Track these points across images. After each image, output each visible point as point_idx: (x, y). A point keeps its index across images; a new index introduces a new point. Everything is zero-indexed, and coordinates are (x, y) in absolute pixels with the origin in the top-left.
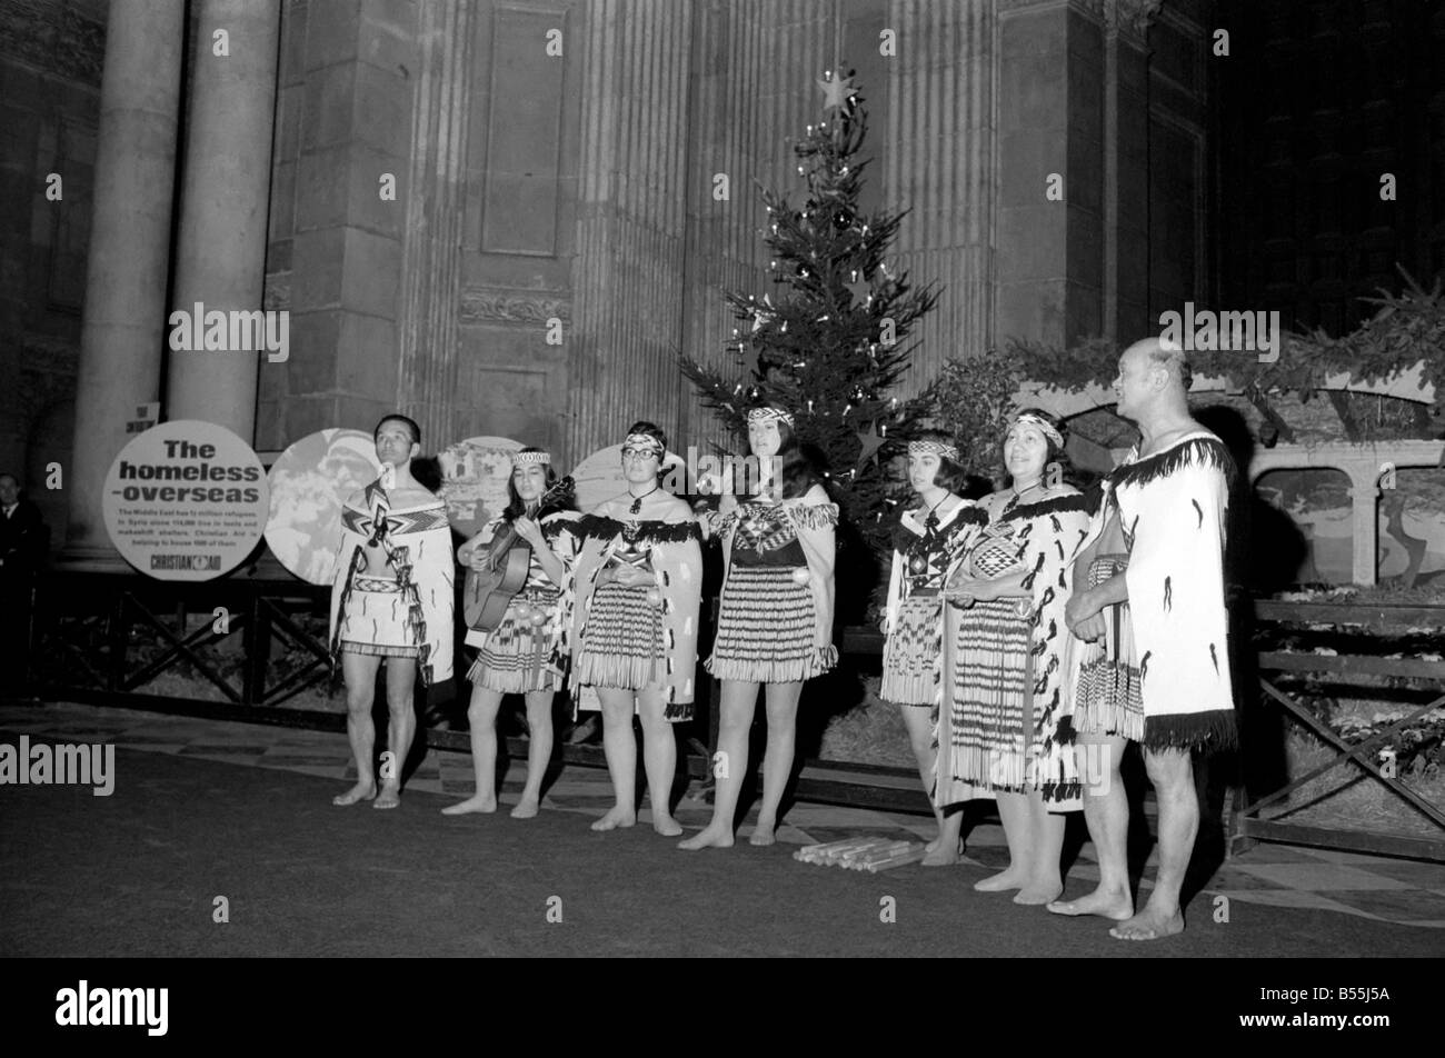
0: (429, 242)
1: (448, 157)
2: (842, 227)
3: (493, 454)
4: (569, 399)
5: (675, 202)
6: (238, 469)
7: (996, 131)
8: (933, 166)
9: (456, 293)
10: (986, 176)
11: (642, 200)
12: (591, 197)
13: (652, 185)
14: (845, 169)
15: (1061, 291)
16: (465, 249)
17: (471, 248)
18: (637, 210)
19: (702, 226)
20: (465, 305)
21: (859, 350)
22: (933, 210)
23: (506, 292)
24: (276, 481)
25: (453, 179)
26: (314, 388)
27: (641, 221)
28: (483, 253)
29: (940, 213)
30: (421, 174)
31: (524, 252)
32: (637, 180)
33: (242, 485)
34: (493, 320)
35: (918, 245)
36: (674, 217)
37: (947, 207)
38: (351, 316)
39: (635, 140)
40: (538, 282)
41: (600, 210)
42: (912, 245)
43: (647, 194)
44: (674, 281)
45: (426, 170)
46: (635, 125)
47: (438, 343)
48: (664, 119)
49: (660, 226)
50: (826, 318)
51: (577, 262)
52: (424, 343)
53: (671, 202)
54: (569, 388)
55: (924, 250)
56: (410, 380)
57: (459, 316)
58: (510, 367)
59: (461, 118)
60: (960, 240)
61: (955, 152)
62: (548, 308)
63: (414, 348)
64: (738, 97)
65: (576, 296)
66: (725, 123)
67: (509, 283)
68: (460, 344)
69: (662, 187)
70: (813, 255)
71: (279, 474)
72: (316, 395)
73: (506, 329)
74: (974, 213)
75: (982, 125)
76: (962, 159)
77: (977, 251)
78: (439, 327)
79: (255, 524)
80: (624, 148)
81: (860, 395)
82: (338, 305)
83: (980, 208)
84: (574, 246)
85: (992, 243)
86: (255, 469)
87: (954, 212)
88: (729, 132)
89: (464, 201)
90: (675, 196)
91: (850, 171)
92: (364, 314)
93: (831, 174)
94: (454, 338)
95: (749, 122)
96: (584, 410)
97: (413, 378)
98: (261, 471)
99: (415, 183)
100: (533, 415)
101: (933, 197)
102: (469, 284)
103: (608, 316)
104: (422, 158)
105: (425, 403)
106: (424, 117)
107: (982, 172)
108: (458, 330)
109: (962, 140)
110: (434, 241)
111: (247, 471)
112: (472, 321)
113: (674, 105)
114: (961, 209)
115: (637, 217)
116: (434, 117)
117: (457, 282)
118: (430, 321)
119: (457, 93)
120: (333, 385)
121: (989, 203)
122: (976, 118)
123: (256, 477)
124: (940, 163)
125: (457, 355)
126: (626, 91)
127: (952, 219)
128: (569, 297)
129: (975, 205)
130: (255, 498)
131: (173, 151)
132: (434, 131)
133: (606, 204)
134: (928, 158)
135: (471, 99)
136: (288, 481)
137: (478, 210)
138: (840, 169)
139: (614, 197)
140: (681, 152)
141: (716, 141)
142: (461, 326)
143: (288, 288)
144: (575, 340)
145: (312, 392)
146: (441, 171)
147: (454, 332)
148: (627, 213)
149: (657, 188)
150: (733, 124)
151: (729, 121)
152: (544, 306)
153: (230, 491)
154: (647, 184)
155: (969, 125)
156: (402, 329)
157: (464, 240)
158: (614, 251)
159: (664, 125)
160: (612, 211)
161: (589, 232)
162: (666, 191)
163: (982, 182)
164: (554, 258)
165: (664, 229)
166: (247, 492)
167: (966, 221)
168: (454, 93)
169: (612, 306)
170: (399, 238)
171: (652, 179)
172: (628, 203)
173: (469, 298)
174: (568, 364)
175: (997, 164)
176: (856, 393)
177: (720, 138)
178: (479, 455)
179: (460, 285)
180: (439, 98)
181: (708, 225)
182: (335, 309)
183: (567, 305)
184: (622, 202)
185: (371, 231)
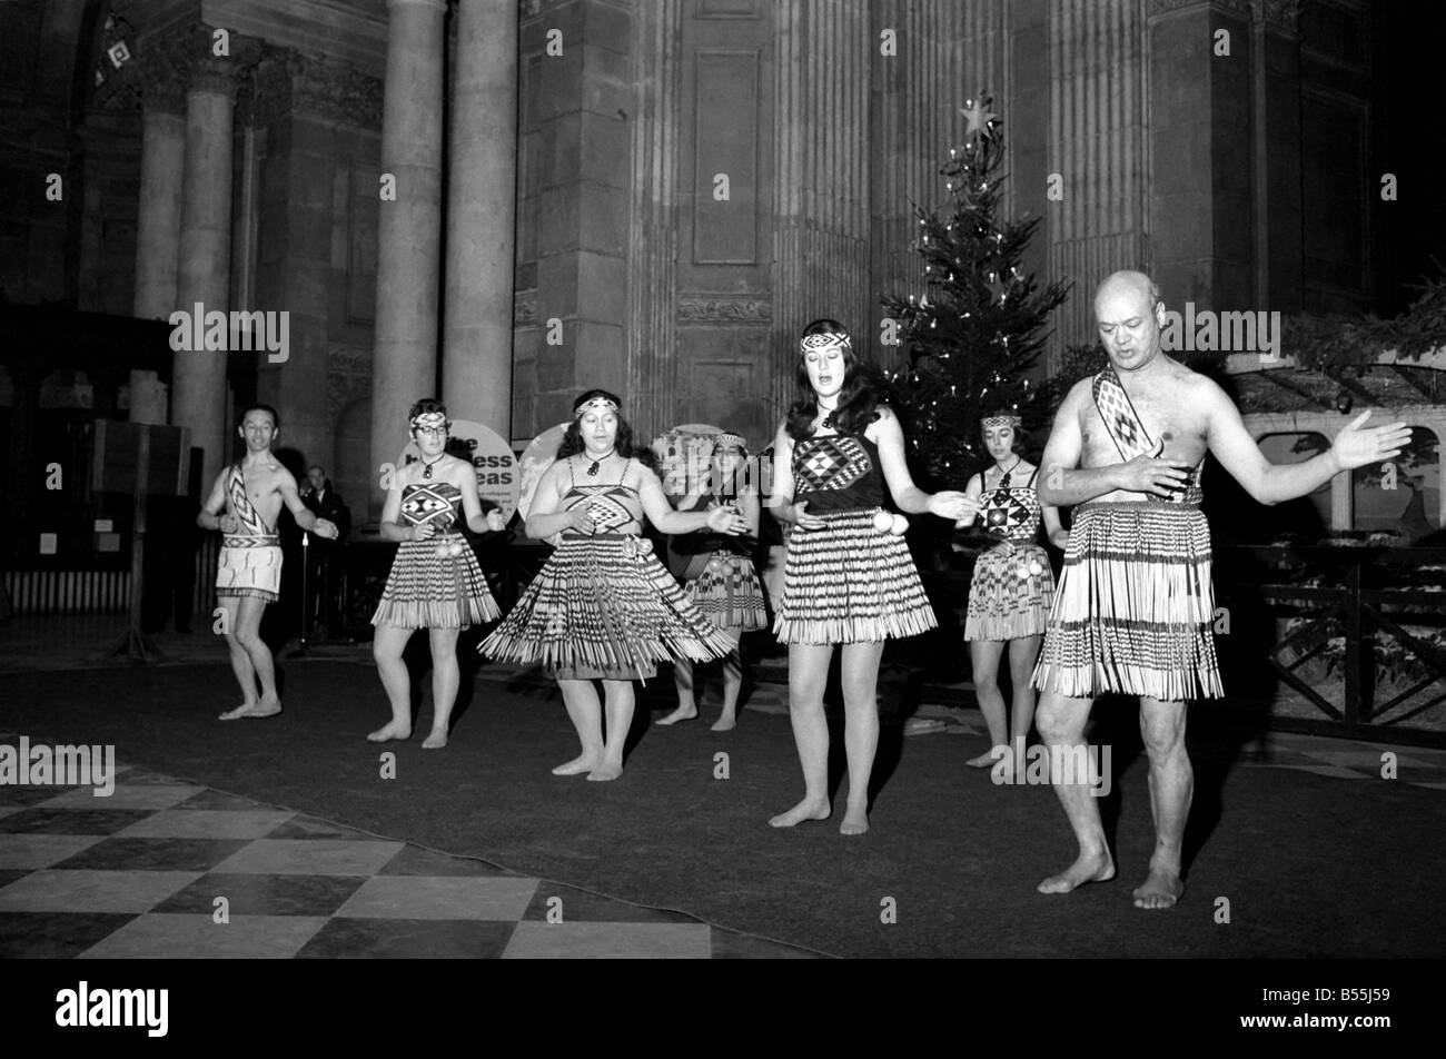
0: (649, 259)
1: (662, 186)
2: (982, 236)
3: (698, 438)
4: (772, 386)
5: (860, 209)
6: (496, 458)
7: (1147, 127)
8: (1091, 162)
9: (673, 300)
10: (1138, 168)
11: (829, 209)
12: (784, 213)
13: (838, 197)
14: (984, 186)
15: (1208, 269)
16: (679, 262)
17: (685, 260)
18: (825, 220)
19: (888, 226)
20: (682, 310)
21: (996, 341)
22: (1092, 202)
23: (715, 297)
24: (527, 465)
25: (667, 203)
26: (558, 385)
27: (829, 228)
28: (696, 264)
29: (1098, 206)
30: (640, 201)
31: (728, 261)
32: (825, 194)
33: (500, 470)
34: (703, 321)
35: (1080, 235)
36: (860, 222)
37: (1104, 200)
38: (586, 324)
39: (820, 161)
40: (742, 287)
41: (792, 223)
42: (1074, 235)
43: (834, 203)
44: (862, 278)
45: (644, 199)
46: (820, 146)
47: (659, 344)
48: (847, 137)
49: (847, 231)
50: (967, 315)
51: (774, 267)
52: (648, 344)
53: (856, 209)
54: (772, 376)
55: (1085, 239)
56: (637, 376)
57: (676, 320)
58: (720, 360)
59: (672, 151)
60: (1116, 229)
61: (1110, 148)
62: (752, 308)
63: (639, 349)
64: (917, 110)
65: (775, 297)
66: (905, 133)
67: (717, 288)
68: (678, 343)
69: (847, 198)
70: (958, 261)
71: (528, 461)
72: (560, 391)
73: (716, 328)
74: (1128, 206)
75: (1133, 123)
76: (1116, 154)
77: (1131, 238)
78: (659, 330)
79: (510, 501)
80: (811, 167)
81: (998, 379)
82: (575, 316)
83: (1133, 199)
84: (772, 256)
85: (1145, 229)
86: (509, 457)
87: (1110, 202)
88: (909, 141)
89: (678, 221)
90: (860, 204)
91: (988, 187)
92: (595, 323)
93: (973, 190)
94: (673, 338)
95: (929, 130)
96: (785, 395)
97: (639, 374)
98: (514, 459)
99: (635, 210)
100: (742, 400)
101: (1092, 189)
102: (684, 291)
103: (802, 314)
104: (640, 187)
105: (650, 395)
106: (640, 152)
107: (1134, 165)
108: (676, 333)
109: (1116, 138)
110: (653, 257)
111: (503, 459)
112: (688, 323)
113: (856, 125)
114: (1116, 200)
115: (825, 225)
116: (648, 154)
117: (673, 290)
118: (651, 325)
119: (668, 131)
120: (574, 384)
121: (1141, 192)
122: (1128, 116)
123: (509, 464)
124: (1097, 159)
125: (676, 352)
126: (811, 116)
127: (1109, 210)
128: (769, 299)
129: (1129, 198)
130: (510, 481)
131: (439, 196)
132: (649, 165)
133: (797, 218)
134: (1086, 156)
135: (679, 133)
136: (535, 467)
137: (689, 228)
138: (981, 185)
139: (804, 209)
140: (865, 165)
141: (898, 151)
142: (679, 328)
143: (535, 303)
144: (775, 336)
145: (556, 389)
146: (656, 198)
147: (673, 332)
148: (816, 222)
149: (842, 199)
150: (913, 134)
151: (909, 131)
152: (748, 307)
153: (490, 475)
154: (834, 196)
155: (1122, 124)
156: (630, 332)
157: (678, 254)
158: (805, 258)
159: (848, 143)
160: (802, 224)
161: (784, 241)
162: (851, 200)
163: (1134, 175)
164: (755, 265)
165: (851, 234)
166: (503, 476)
167: (1121, 210)
168: (664, 130)
169: (805, 303)
170: (624, 257)
171: (838, 191)
172: (816, 212)
173: (685, 303)
174: (770, 357)
175: (1148, 157)
176: (995, 378)
177: (902, 148)
178: (686, 439)
179: (676, 294)
180: (652, 135)
181: (893, 226)
182: (574, 320)
183: (768, 305)
184: (811, 214)
185: (599, 253)
